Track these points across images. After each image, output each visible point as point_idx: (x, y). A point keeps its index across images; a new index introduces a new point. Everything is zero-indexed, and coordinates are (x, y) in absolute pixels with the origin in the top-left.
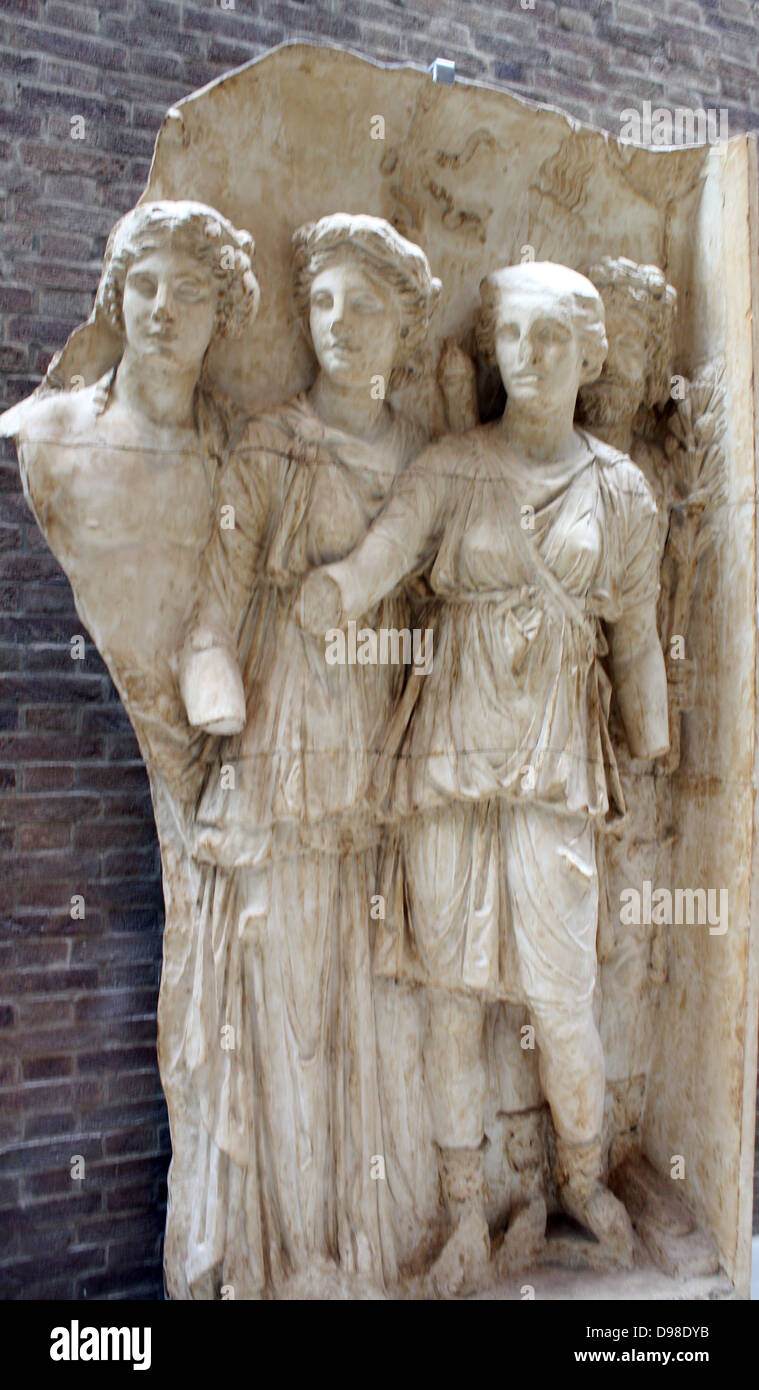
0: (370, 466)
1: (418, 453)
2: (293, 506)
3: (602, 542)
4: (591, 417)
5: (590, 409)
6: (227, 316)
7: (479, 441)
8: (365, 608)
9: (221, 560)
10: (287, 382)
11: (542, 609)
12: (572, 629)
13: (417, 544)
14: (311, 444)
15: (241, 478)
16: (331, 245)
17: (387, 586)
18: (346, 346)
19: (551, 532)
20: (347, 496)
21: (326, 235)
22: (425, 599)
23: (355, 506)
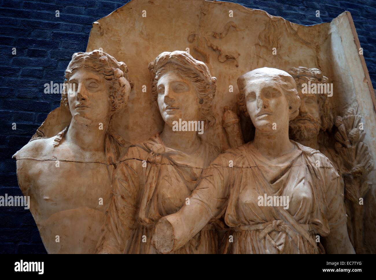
0: (189, 164)
1: (215, 158)
2: (149, 186)
3: (313, 194)
4: (298, 137)
5: (296, 133)
6: (114, 98)
7: (244, 151)
8: (189, 237)
9: (115, 214)
10: (151, 130)
11: (285, 232)
12: (304, 243)
13: (214, 203)
14: (159, 155)
15: (124, 174)
17: (201, 224)
18: (171, 107)
19: (285, 190)
20: (177, 180)
22: (225, 230)
23: (182, 184)
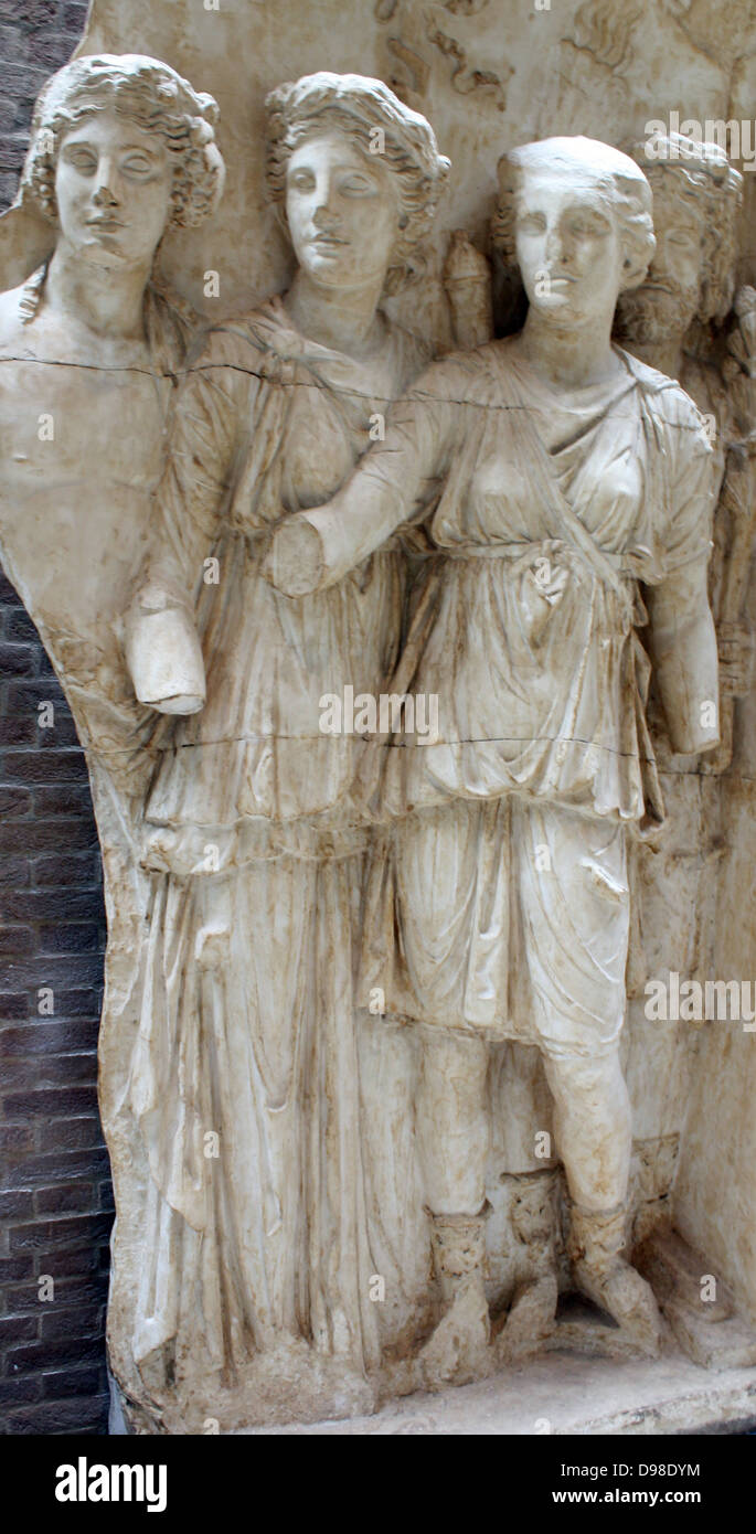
0: (359, 389)
1: (418, 374)
2: (264, 437)
3: (643, 487)
4: (632, 333)
5: (631, 322)
6: (185, 200)
7: (494, 360)
8: (352, 564)
9: (176, 502)
10: (258, 284)
11: (568, 567)
12: (605, 593)
13: (414, 488)
14: (288, 360)
15: (201, 402)
16: (315, 110)
17: (378, 536)
18: (331, 238)
19: (582, 472)
20: (331, 426)
21: (308, 97)
22: (425, 554)
23: (341, 438)
